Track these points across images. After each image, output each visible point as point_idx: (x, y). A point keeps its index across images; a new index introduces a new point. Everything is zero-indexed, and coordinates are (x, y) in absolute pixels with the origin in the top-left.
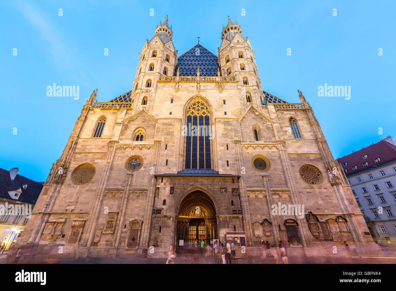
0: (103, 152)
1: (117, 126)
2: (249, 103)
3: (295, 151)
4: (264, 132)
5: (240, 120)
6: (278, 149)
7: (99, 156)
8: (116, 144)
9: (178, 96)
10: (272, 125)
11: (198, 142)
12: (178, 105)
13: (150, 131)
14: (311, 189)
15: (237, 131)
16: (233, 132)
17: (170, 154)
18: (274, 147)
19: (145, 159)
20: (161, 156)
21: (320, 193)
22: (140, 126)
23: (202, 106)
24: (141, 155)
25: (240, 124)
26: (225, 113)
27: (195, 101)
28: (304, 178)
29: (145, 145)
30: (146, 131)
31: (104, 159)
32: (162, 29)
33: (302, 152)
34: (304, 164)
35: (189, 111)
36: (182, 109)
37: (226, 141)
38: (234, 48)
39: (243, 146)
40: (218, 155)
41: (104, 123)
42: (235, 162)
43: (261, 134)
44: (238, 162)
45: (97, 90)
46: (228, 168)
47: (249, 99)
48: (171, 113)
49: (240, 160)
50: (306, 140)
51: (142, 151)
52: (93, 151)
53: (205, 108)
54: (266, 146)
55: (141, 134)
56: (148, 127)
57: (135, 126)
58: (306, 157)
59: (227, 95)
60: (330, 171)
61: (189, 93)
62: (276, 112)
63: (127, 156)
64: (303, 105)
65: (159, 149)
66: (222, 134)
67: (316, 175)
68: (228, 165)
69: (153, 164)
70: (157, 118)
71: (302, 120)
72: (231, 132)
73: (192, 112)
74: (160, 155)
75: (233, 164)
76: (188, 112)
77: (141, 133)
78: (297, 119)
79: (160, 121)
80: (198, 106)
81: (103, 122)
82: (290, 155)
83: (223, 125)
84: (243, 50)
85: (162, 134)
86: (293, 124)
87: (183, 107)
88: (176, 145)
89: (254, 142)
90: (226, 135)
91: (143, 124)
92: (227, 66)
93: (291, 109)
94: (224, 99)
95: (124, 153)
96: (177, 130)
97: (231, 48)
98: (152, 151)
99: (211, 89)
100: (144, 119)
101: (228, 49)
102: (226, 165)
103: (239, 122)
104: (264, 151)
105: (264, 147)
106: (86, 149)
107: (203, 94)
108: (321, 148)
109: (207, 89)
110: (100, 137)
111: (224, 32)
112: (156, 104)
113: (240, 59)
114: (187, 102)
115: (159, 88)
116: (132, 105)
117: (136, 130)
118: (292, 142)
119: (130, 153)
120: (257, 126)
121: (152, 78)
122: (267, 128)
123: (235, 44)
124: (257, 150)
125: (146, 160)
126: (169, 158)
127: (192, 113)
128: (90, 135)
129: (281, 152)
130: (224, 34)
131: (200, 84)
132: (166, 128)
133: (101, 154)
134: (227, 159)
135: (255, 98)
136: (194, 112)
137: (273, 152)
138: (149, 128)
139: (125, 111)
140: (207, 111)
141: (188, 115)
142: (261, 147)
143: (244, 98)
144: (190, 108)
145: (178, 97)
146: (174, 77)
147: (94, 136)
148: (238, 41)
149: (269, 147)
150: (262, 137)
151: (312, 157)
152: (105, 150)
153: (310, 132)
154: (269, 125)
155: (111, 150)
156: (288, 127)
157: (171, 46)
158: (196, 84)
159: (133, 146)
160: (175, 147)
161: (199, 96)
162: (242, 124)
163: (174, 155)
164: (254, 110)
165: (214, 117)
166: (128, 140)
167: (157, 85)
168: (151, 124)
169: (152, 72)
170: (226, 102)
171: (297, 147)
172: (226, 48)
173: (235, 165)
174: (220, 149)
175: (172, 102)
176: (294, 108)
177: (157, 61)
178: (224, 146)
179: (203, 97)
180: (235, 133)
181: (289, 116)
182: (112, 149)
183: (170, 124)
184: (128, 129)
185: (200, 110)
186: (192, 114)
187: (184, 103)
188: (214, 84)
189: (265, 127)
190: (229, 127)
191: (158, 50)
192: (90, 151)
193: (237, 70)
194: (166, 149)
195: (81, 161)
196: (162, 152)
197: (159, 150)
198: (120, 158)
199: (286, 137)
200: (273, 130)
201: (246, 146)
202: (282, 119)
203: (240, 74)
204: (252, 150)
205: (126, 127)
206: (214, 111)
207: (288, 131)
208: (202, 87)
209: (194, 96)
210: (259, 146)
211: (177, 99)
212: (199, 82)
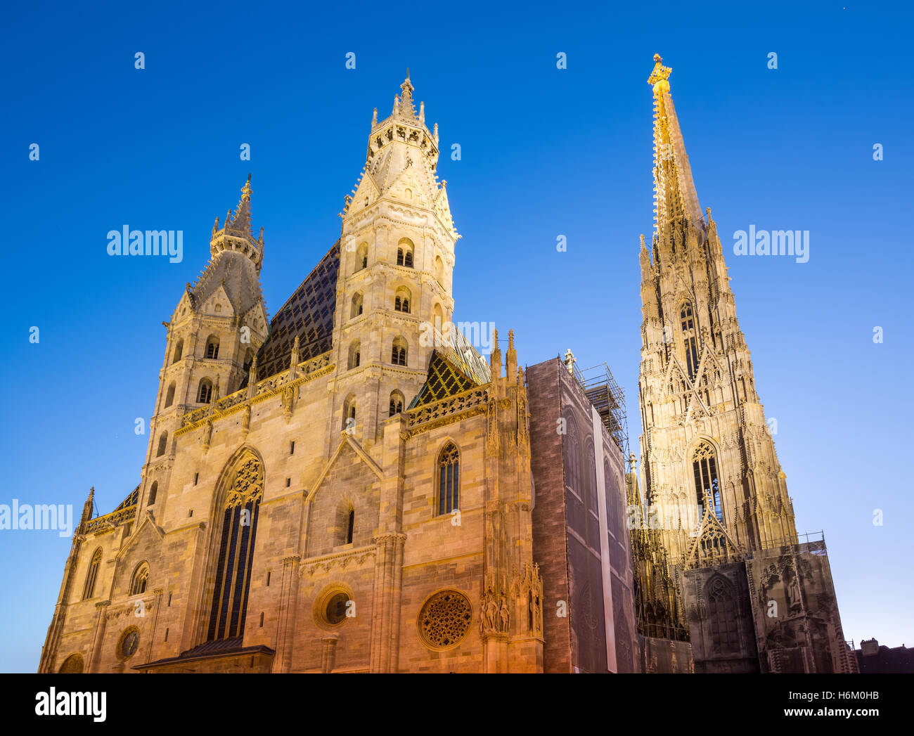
1: (109, 569)
5: (311, 494)
6: (375, 560)
12: (205, 488)
13: (155, 568)
14: (432, 658)
16: (287, 534)
17: (173, 616)
18: (368, 557)
19: (143, 632)
20: (161, 622)
21: (449, 666)
22: (143, 559)
24: (138, 625)
25: (311, 506)
27: (243, 462)
28: (429, 631)
30: (150, 568)
33: (441, 556)
34: (436, 591)
35: (229, 494)
36: (210, 495)
37: (268, 564)
39: (304, 569)
42: (276, 615)
44: (281, 612)
46: (260, 631)
48: (191, 514)
49: (287, 607)
51: (139, 615)
53: (259, 476)
54: (352, 556)
56: (153, 558)
57: (136, 561)
58: (446, 568)
59: (299, 425)
62: (402, 441)
63: (121, 628)
65: (159, 608)
66: (265, 546)
67: (460, 618)
68: (262, 625)
69: (149, 642)
71: (472, 446)
72: (281, 538)
73: (235, 496)
74: (160, 620)
75: (271, 620)
76: (226, 499)
78: (461, 445)
79: (169, 539)
80: (247, 476)
82: (410, 571)
85: (167, 570)
86: (450, 466)
88: (184, 592)
89: (331, 551)
90: (272, 547)
91: (146, 552)
93: (455, 416)
94: (294, 437)
96: (190, 556)
99: (270, 418)
100: (149, 540)
102: (259, 624)
103: (307, 502)
104: (346, 572)
105: (346, 560)
107: (253, 439)
109: (264, 420)
112: (169, 498)
114: (223, 471)
115: (178, 451)
117: (137, 569)
119: (124, 623)
120: (351, 502)
121: (168, 426)
122: (370, 501)
126: (171, 624)
127: (234, 499)
131: (253, 407)
132: (174, 556)
134: (263, 608)
136: (238, 494)
137: (364, 571)
138: (154, 561)
140: (260, 484)
141: (225, 506)
143: (336, 420)
144: (230, 488)
146: (208, 406)
151: (462, 566)
153: (479, 484)
154: (376, 490)
156: (428, 481)
160: (183, 598)
162: (316, 503)
163: (179, 616)
164: (350, 454)
166: (124, 596)
167: (175, 443)
168: (158, 549)
169: (170, 409)
171: (433, 542)
173: (273, 622)
174: (254, 588)
178: (263, 576)
179: (255, 445)
181: (442, 442)
183: (181, 545)
184: (125, 572)
185: (249, 486)
186: (234, 502)
187: (216, 478)
188: (280, 397)
189: (365, 500)
190: (281, 525)
194: (169, 605)
196: (162, 613)
199: (414, 517)
200: (378, 507)
201: (310, 566)
202: (421, 458)
204: (320, 575)
205: (122, 568)
207: (425, 495)
208: (254, 416)
209: (236, 452)
210: (337, 561)
211: (205, 472)
212: (247, 406)
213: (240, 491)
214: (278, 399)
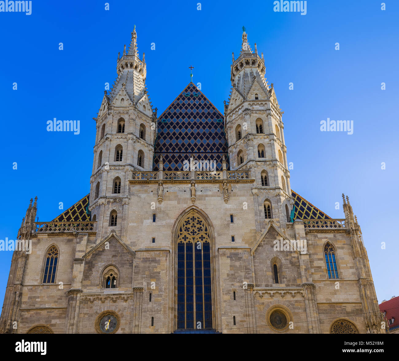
0: (61, 306)
1: (77, 265)
2: (267, 220)
3: (327, 299)
4: (287, 270)
5: (253, 251)
6: (303, 297)
7: (56, 313)
8: (78, 295)
9: (162, 209)
10: (298, 258)
11: (194, 286)
12: (164, 226)
13: (125, 272)
15: (249, 269)
16: (243, 271)
17: (156, 309)
18: (298, 294)
19: (122, 317)
20: (145, 312)
22: (110, 263)
23: (198, 226)
24: (116, 311)
25: (254, 257)
26: (233, 239)
27: (188, 216)
29: (120, 294)
30: (119, 271)
31: (65, 318)
32: (129, 65)
33: (337, 301)
34: (338, 319)
35: (181, 234)
36: (169, 232)
37: (232, 286)
38: (249, 112)
39: (256, 293)
40: (222, 308)
41: (56, 259)
42: (245, 319)
43: (282, 272)
44: (248, 317)
45: (36, 198)
46: (235, 327)
47: (268, 213)
48: (154, 241)
49: (251, 315)
50: (344, 282)
51: (116, 304)
52: (47, 306)
53: (204, 228)
54: (287, 292)
55: (111, 275)
56: (123, 265)
57: (104, 264)
58: (341, 308)
59: (235, 207)
60: (370, 330)
61: (180, 204)
62: (306, 234)
63: (96, 312)
64: (346, 221)
65: (141, 301)
66: (228, 275)
68: (235, 324)
69: (134, 325)
70: (134, 249)
71: (342, 248)
72: (239, 272)
73: (185, 236)
74: (143, 310)
75: (242, 321)
76: (179, 236)
77: (113, 273)
78: (336, 246)
79: (139, 255)
80: (194, 226)
81: (55, 256)
82: (320, 305)
83: (228, 261)
84: (263, 116)
85: (144, 276)
86: (330, 254)
87: (172, 229)
88: (163, 293)
89: (271, 286)
90: (233, 276)
91: (114, 259)
92: (237, 145)
93: (329, 230)
94: (232, 212)
95: (91, 307)
96: (164, 270)
97: (245, 112)
98: (131, 303)
99: (212, 196)
100: (115, 251)
101: (240, 111)
102: (233, 323)
103: (252, 254)
104: (284, 300)
105: (284, 293)
106: (36, 302)
107: (200, 205)
108: (362, 295)
109: (207, 196)
110: (53, 281)
111: (234, 69)
112: (130, 225)
113: (258, 134)
114: (177, 219)
115: (133, 195)
116: (95, 225)
117: (104, 270)
118: (325, 285)
119: (100, 308)
120: (278, 260)
121: (121, 174)
122: (291, 263)
123: (251, 103)
124: (275, 298)
125: (124, 319)
126: (155, 313)
127: (185, 238)
128: (37, 280)
129: (307, 302)
130: (235, 73)
131: (196, 185)
132: (149, 267)
133: (58, 311)
134: (234, 314)
135: (277, 210)
136: (187, 236)
137: (296, 301)
138: (123, 267)
139: (86, 238)
140: (206, 234)
141: (179, 241)
142: (281, 293)
143: (260, 211)
144: (181, 230)
145: (163, 211)
146: (155, 172)
147: (44, 282)
148: (257, 96)
149: (291, 293)
150: (283, 278)
151: (349, 308)
152: (64, 304)
153: (351, 268)
154: (294, 257)
155: (74, 305)
156: (321, 259)
157: (146, 105)
158: (190, 185)
159: (103, 297)
160: (163, 297)
161: (194, 208)
162: (257, 256)
163: (162, 310)
164: (274, 233)
165: (217, 246)
166: (95, 288)
167: (130, 189)
168: (126, 259)
169: (119, 163)
170: (235, 219)
171: (331, 293)
172: (237, 110)
173: (244, 323)
174: (225, 300)
175: (154, 221)
176: (333, 228)
177: (125, 140)
178: (230, 293)
179: (201, 209)
180: (246, 273)
181: (324, 241)
182: (74, 302)
183: (154, 260)
184: (93, 269)
185: (196, 232)
186: (185, 240)
187: (173, 221)
188: (217, 185)
189: (288, 261)
190: (237, 264)
191: (126, 117)
192: (42, 306)
193: (253, 158)
194: (150, 301)
195: (32, 322)
196: (145, 306)
197: (141, 303)
198: (86, 316)
199: (317, 277)
200: (299, 267)
201: (260, 292)
202: (315, 246)
203: (258, 165)
204: (268, 299)
205: (90, 266)
206: (216, 235)
207: (321, 267)
208: (198, 191)
209: (186, 209)
210: (278, 293)
211: (162, 215)
212: (194, 183)
213: (189, 234)
214: (216, 186)
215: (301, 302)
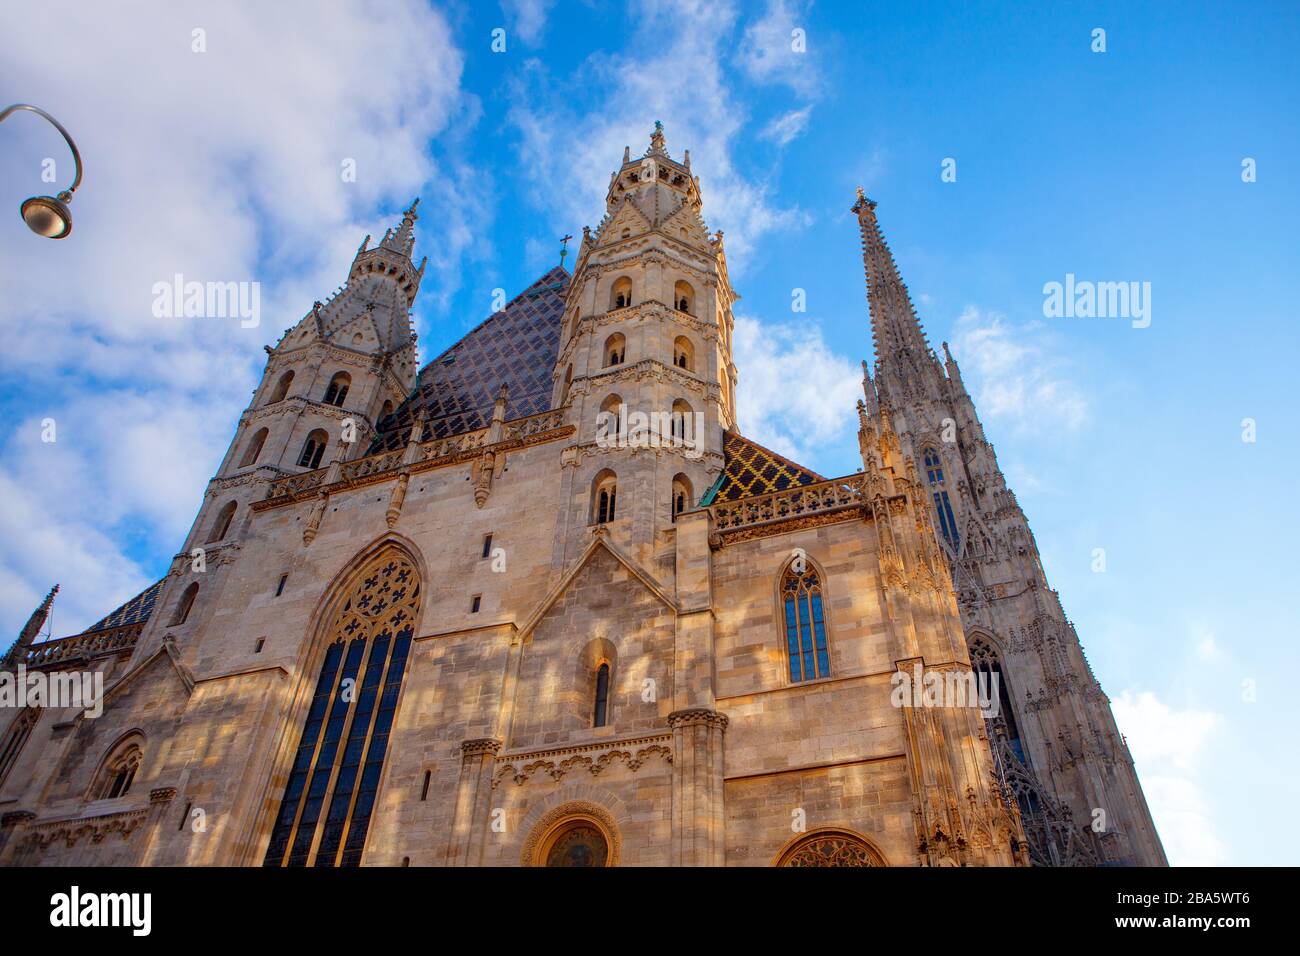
2: (593, 530)
5: (525, 630)
6: (670, 761)
9: (307, 559)
11: (335, 770)
12: (296, 603)
15: (492, 690)
16: (472, 698)
18: (654, 754)
23: (399, 586)
25: (527, 649)
26: (476, 605)
27: (377, 564)
35: (345, 618)
36: (306, 617)
37: (426, 754)
39: (506, 768)
40: (376, 831)
48: (259, 646)
53: (410, 590)
54: (614, 752)
59: (504, 512)
61: (356, 534)
62: (712, 548)
72: (461, 704)
73: (354, 621)
76: (336, 625)
79: (199, 693)
80: (385, 588)
83: (435, 674)
87: (315, 606)
89: (566, 738)
90: (437, 721)
94: (493, 528)
99: (446, 496)
103: (518, 641)
104: (600, 781)
105: (603, 757)
107: (405, 528)
112: (217, 614)
114: (339, 575)
115: (251, 537)
121: (241, 494)
122: (649, 648)
127: (353, 627)
131: (411, 479)
136: (360, 619)
137: (644, 782)
140: (413, 605)
141: (333, 639)
142: (589, 760)
143: (576, 509)
144: (348, 607)
145: (308, 563)
146: (322, 471)
158: (394, 481)
161: (391, 537)
164: (607, 563)
167: (247, 524)
169: (248, 467)
170: (496, 546)
174: (390, 802)
175: (279, 592)
177: (279, 415)
178: (415, 778)
179: (408, 539)
180: (480, 705)
185: (386, 605)
186: (351, 633)
187: (325, 585)
188: (469, 465)
190: (461, 679)
191: (299, 367)
193: (582, 373)
200: (670, 658)
201: (520, 764)
203: (595, 387)
204: (540, 785)
206: (428, 602)
208: (413, 492)
209: (370, 546)
210: (579, 758)
211: (300, 574)
212: (404, 474)
213: (366, 614)
214: (463, 469)
215: (662, 781)
